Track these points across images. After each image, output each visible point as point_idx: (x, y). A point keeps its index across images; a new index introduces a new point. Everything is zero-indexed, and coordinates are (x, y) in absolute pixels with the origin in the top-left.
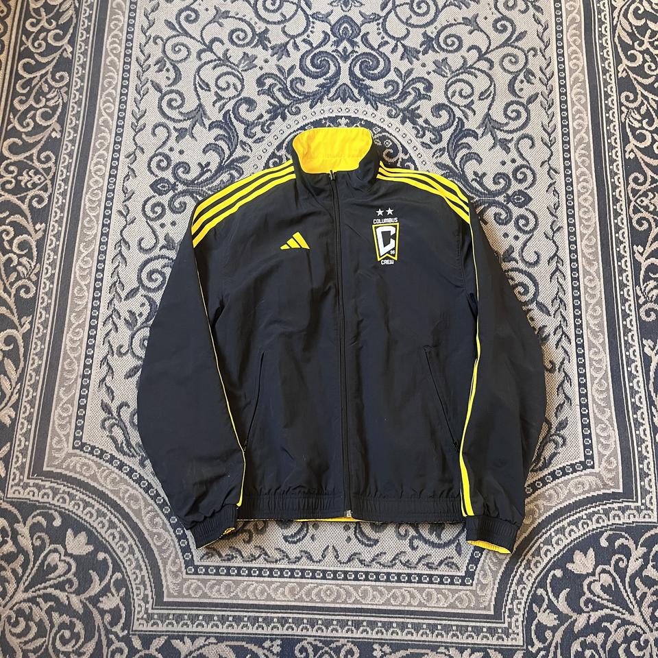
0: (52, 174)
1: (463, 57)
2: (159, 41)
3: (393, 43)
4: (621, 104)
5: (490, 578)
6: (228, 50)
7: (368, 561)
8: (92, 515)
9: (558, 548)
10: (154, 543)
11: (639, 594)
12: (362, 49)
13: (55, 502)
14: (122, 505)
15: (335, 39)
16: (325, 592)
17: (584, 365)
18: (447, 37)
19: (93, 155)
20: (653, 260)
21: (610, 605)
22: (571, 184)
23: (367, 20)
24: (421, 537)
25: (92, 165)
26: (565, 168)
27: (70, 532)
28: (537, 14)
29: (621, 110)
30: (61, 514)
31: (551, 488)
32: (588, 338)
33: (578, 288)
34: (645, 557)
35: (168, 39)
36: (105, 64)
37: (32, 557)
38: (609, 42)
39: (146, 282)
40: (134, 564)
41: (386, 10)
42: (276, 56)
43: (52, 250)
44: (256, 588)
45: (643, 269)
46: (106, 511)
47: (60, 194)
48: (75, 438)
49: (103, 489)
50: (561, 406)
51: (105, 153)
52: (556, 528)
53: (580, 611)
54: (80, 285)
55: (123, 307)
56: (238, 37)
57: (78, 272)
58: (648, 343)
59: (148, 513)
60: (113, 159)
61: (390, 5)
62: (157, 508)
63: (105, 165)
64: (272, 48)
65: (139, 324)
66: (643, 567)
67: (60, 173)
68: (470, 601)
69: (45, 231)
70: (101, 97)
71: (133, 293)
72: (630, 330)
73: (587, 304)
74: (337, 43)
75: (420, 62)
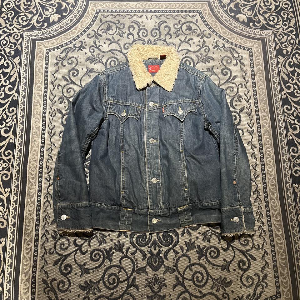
0: (292, 164)
1: (90, 246)
2: (257, 247)
3: (129, 254)
4: (7, 220)
5: (90, 12)
6: (219, 243)
7: (135, 16)
8: (239, 26)
9: (64, 22)
10: (214, 19)
11: (36, 9)
12: (146, 249)
13: (254, 31)
14: (228, 31)
15: (161, 255)
16: (150, 6)
17: (45, 88)
18: (99, 259)
19: (275, 176)
20: (6, 136)
21: (47, 5)
22: (39, 173)
23: (143, 270)
24: (115, 24)
25: (274, 170)
26: (41, 182)
27: (246, 21)
28: (46, 279)
29: (7, 216)
30: (251, 27)
31: (64, 42)
32: (41, 99)
33: (43, 121)
34: (31, 20)
35: (252, 248)
36: (282, 230)
37: (257, 13)
38: (7, 261)
39: (237, 115)
40: (220, 13)
41: (132, 277)
42: (192, 242)
43: (282, 127)
44: (175, 7)
45: (11, 131)
46: (234, 29)
47: (285, 155)
48: (252, 52)
49: (237, 35)
50: (56, 72)
51: (270, 177)
52: (64, 28)
53: (58, 3)
54: (265, 112)
55: (244, 104)
56: (215, 253)
57: (267, 118)
58: (15, 98)
59: (218, 29)
60: (265, 174)
61: (131, 281)
62: (216, 30)
63: (268, 171)
64: (195, 247)
65: (236, 97)
66: (32, 17)
67: (288, 165)
68: (98, 5)
69: (287, 136)
70: (279, 209)
71: (241, 110)
72: (22, 103)
73: (40, 114)
74: (160, 252)
75: (114, 242)
